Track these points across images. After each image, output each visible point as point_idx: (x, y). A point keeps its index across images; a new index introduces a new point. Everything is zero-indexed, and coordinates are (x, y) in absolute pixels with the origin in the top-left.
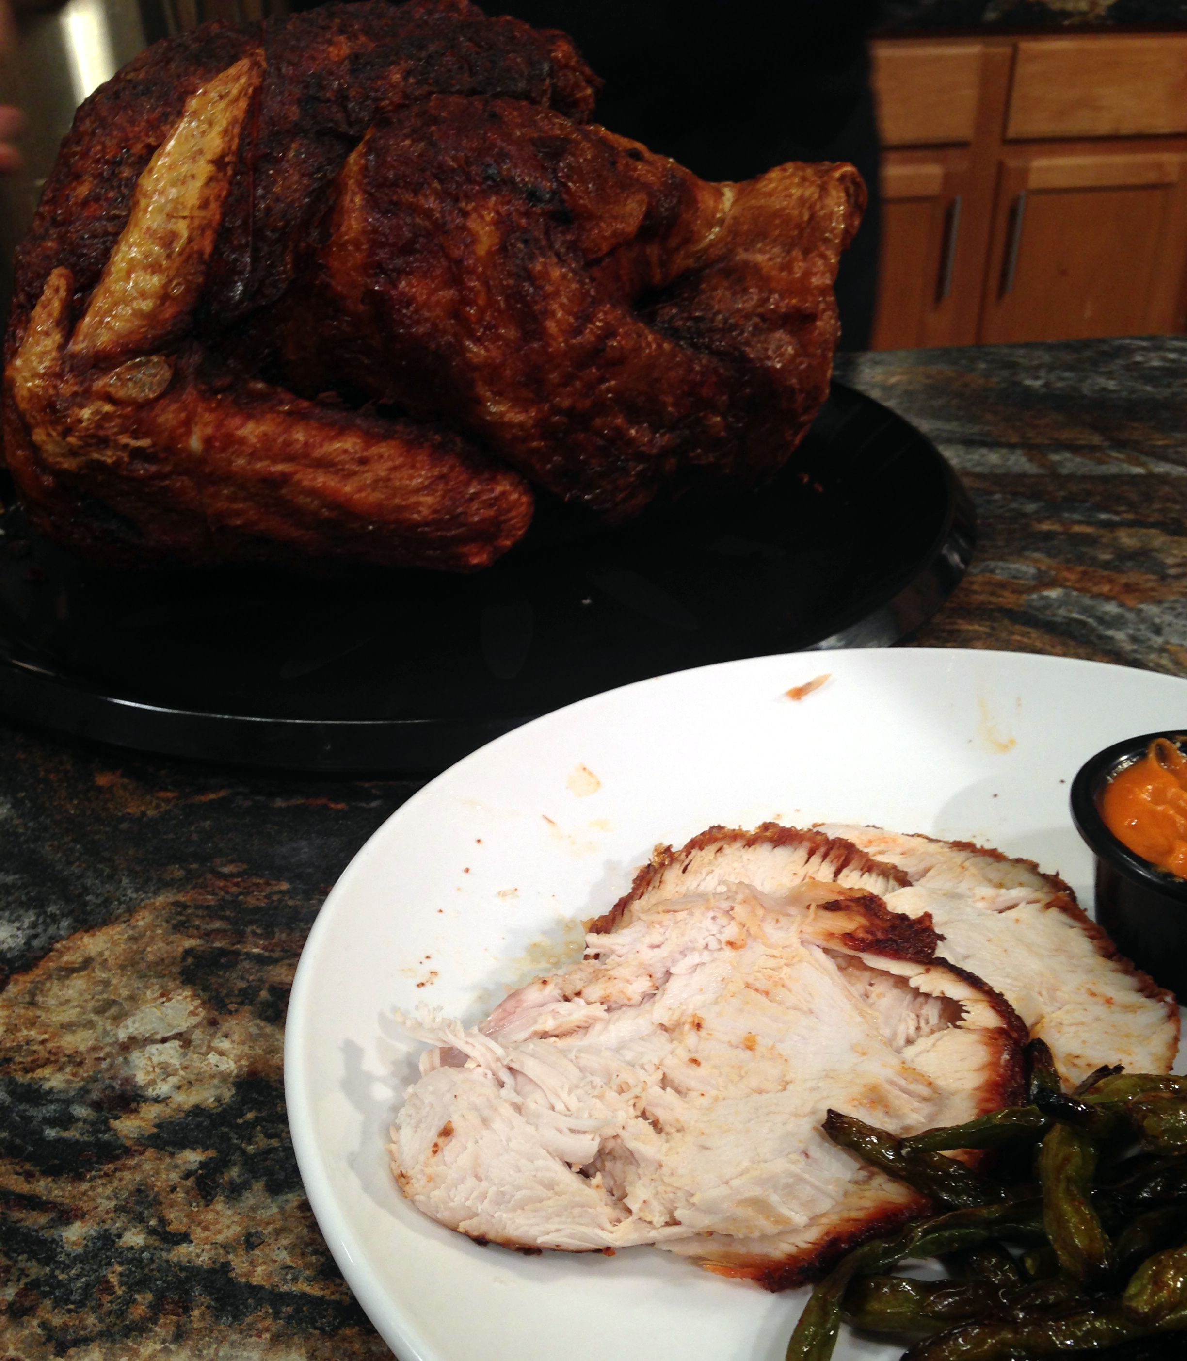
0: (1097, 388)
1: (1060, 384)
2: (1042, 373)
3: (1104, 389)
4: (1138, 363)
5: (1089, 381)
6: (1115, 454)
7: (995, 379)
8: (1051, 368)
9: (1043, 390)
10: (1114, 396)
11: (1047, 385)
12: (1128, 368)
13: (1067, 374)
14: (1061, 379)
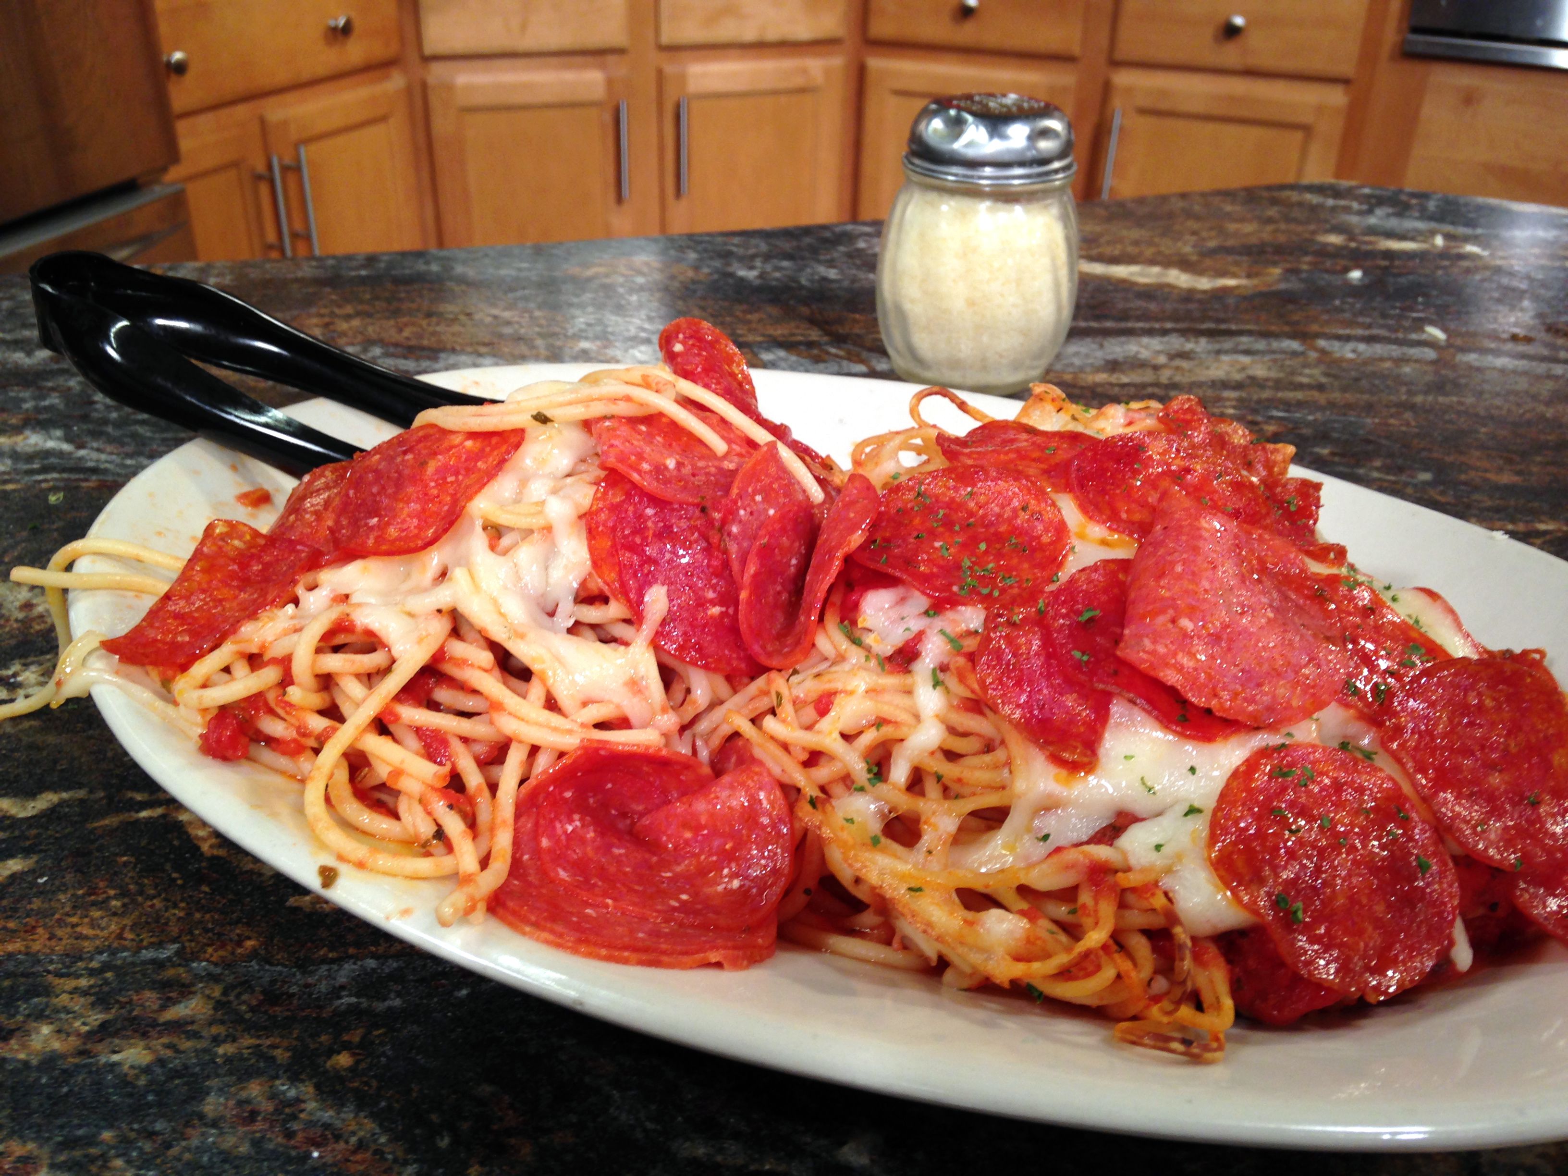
0: (816, 277)
1: (777, 275)
2: (758, 263)
3: (825, 279)
4: (863, 250)
5: (809, 270)
6: (833, 350)
7: (706, 270)
8: (767, 257)
9: (758, 282)
10: (834, 286)
11: (761, 276)
12: (850, 255)
13: (785, 264)
14: (777, 269)
